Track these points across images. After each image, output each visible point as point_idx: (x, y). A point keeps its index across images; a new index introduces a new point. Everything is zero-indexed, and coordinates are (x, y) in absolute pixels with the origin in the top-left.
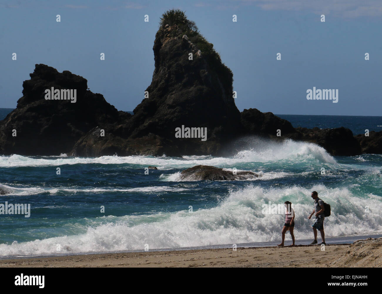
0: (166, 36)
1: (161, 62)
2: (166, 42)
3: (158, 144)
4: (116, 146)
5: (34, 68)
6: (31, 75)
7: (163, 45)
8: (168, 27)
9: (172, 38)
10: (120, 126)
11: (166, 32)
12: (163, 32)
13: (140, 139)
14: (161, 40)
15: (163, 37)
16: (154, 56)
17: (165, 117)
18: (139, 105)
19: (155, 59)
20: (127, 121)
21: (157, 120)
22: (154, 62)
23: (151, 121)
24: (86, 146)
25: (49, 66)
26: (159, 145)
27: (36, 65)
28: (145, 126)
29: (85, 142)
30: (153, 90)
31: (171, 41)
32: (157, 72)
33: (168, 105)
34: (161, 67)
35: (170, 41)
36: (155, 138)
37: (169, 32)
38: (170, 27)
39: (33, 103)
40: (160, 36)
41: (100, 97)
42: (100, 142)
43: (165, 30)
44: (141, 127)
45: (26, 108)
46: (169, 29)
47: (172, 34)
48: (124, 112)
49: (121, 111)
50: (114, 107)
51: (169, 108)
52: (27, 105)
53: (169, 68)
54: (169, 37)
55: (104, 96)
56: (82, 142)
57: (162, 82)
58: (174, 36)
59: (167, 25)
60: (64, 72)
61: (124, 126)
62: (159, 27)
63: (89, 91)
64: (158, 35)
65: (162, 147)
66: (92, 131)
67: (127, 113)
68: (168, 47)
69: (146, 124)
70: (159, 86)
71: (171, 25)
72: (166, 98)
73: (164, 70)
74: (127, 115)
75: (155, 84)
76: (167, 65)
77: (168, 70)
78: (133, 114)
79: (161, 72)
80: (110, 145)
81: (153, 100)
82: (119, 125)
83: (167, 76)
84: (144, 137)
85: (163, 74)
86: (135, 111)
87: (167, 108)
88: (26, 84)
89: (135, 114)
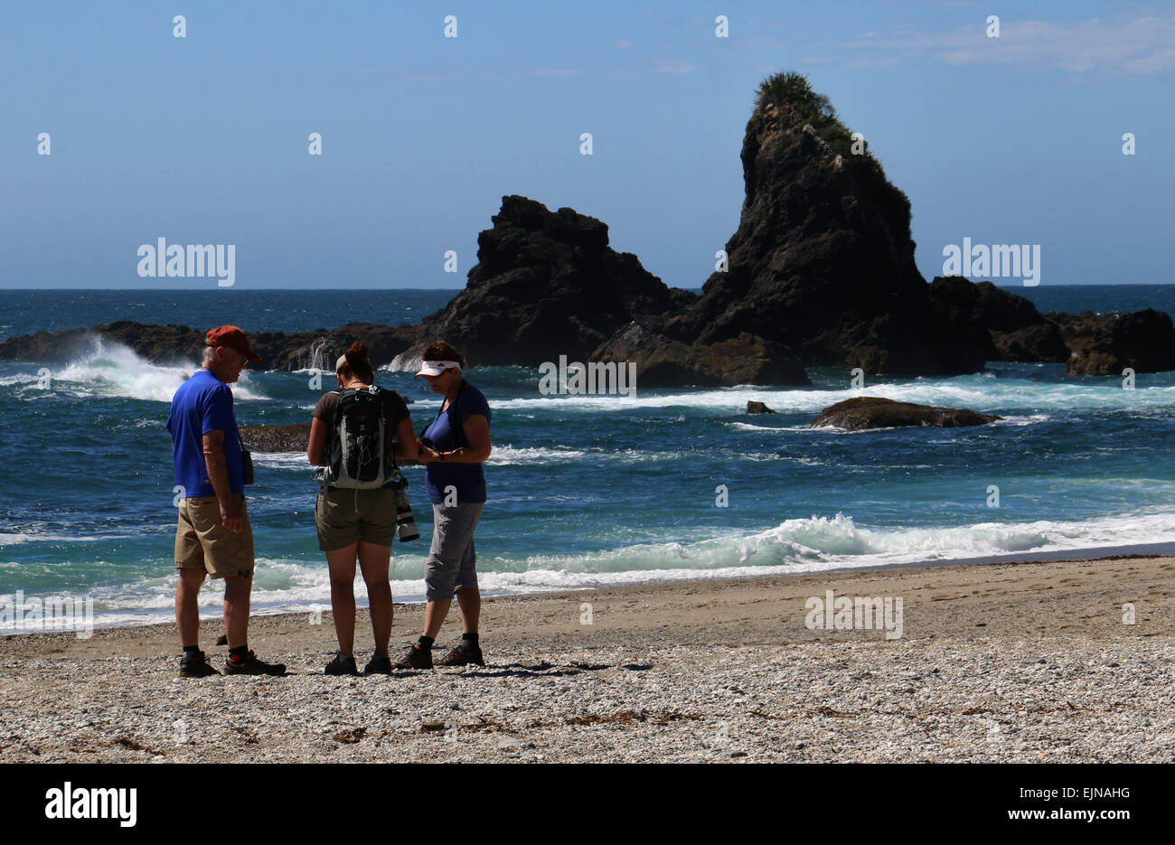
0: (769, 129)
1: (758, 183)
2: (768, 140)
3: (761, 354)
4: (672, 360)
5: (501, 204)
6: (494, 219)
7: (763, 148)
8: (771, 109)
9: (780, 131)
10: (676, 319)
11: (767, 120)
12: (761, 119)
13: (722, 344)
14: (758, 136)
15: (760, 131)
16: (743, 170)
19: (745, 176)
20: (690, 309)
21: (753, 305)
22: (742, 183)
23: (740, 308)
25: (529, 199)
26: (761, 357)
27: (505, 198)
28: (727, 318)
29: (608, 354)
30: (743, 243)
31: (779, 139)
32: (749, 203)
33: (774, 272)
34: (758, 194)
35: (777, 137)
36: (753, 342)
37: (775, 120)
38: (776, 108)
39: (499, 277)
40: (756, 129)
41: (631, 259)
42: (639, 353)
43: (766, 116)
44: (720, 321)
45: (485, 289)
46: (775, 113)
47: (781, 125)
48: (681, 290)
49: (675, 288)
50: (660, 279)
51: (776, 280)
52: (488, 282)
53: (775, 195)
54: (775, 129)
55: (639, 258)
57: (761, 225)
58: (785, 128)
59: (770, 105)
60: (560, 210)
61: (684, 319)
62: (754, 109)
64: (750, 126)
65: (767, 360)
66: (623, 332)
67: (687, 291)
68: (773, 150)
69: (729, 313)
70: (755, 233)
71: (779, 104)
72: (771, 259)
73: (766, 199)
74: (687, 297)
75: (746, 228)
76: (772, 188)
77: (773, 198)
78: (702, 293)
79: (759, 202)
80: (661, 360)
81: (743, 264)
82: (673, 317)
83: (771, 212)
84: (729, 340)
85: (763, 208)
86: (707, 287)
87: (772, 279)
88: (484, 238)
89: (705, 293)
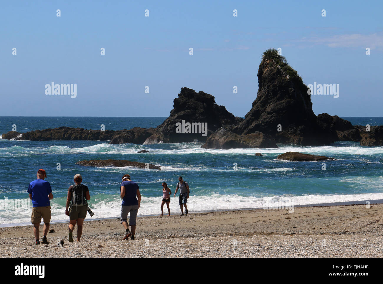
0: (266, 67)
1: (263, 84)
2: (266, 70)
3: (262, 138)
4: (234, 140)
5: (181, 90)
6: (179, 95)
7: (264, 73)
8: (267, 60)
9: (269, 68)
10: (236, 127)
11: (265, 64)
12: (264, 64)
13: (250, 135)
14: (263, 69)
15: (263, 68)
16: (258, 80)
17: (266, 120)
18: (248, 113)
19: (258, 82)
20: (241, 123)
21: (261, 122)
22: (258, 84)
23: (257, 123)
24: (215, 140)
25: (190, 88)
26: (262, 139)
27: (182, 88)
28: (252, 127)
29: (214, 137)
30: (257, 103)
31: (269, 70)
32: (260, 90)
33: (267, 112)
34: (263, 87)
35: (268, 70)
36: (259, 134)
37: (268, 64)
38: (268, 60)
39: (180, 113)
40: (262, 67)
41: (223, 108)
42: (223, 137)
43: (265, 63)
44: (250, 127)
45: (175, 117)
46: (268, 62)
47: (270, 65)
48: (239, 118)
49: (237, 117)
50: (232, 114)
51: (268, 114)
52: (177, 114)
53: (268, 88)
54: (268, 67)
55: (225, 108)
56: (212, 138)
57: (264, 97)
58: (271, 67)
59: (267, 59)
60: (199, 92)
61: (239, 126)
62: (261, 61)
63: (216, 104)
64: (260, 66)
65: (264, 140)
66: (218, 131)
67: (241, 118)
68: (267, 74)
69: (253, 125)
70: (261, 100)
71: (269, 59)
72: (267, 108)
73: (265, 89)
75: (259, 98)
76: (267, 86)
77: (267, 89)
78: (244, 118)
79: (263, 90)
80: (230, 140)
81: (258, 109)
82: (235, 126)
83: (266, 93)
84: (252, 133)
85: (264, 92)
86: (246, 117)
87: (267, 114)
88: (175, 101)
89: (246, 118)
